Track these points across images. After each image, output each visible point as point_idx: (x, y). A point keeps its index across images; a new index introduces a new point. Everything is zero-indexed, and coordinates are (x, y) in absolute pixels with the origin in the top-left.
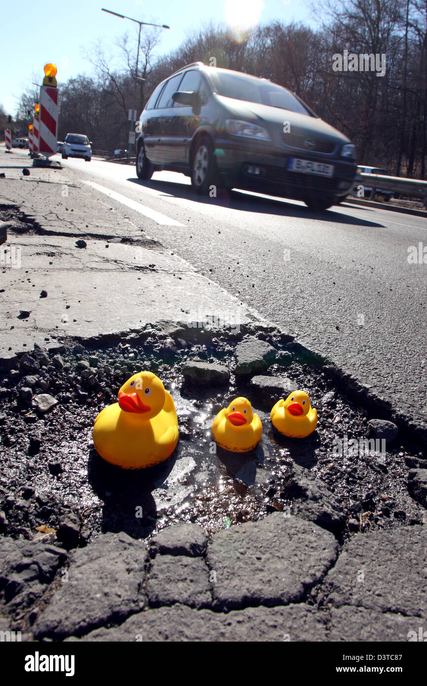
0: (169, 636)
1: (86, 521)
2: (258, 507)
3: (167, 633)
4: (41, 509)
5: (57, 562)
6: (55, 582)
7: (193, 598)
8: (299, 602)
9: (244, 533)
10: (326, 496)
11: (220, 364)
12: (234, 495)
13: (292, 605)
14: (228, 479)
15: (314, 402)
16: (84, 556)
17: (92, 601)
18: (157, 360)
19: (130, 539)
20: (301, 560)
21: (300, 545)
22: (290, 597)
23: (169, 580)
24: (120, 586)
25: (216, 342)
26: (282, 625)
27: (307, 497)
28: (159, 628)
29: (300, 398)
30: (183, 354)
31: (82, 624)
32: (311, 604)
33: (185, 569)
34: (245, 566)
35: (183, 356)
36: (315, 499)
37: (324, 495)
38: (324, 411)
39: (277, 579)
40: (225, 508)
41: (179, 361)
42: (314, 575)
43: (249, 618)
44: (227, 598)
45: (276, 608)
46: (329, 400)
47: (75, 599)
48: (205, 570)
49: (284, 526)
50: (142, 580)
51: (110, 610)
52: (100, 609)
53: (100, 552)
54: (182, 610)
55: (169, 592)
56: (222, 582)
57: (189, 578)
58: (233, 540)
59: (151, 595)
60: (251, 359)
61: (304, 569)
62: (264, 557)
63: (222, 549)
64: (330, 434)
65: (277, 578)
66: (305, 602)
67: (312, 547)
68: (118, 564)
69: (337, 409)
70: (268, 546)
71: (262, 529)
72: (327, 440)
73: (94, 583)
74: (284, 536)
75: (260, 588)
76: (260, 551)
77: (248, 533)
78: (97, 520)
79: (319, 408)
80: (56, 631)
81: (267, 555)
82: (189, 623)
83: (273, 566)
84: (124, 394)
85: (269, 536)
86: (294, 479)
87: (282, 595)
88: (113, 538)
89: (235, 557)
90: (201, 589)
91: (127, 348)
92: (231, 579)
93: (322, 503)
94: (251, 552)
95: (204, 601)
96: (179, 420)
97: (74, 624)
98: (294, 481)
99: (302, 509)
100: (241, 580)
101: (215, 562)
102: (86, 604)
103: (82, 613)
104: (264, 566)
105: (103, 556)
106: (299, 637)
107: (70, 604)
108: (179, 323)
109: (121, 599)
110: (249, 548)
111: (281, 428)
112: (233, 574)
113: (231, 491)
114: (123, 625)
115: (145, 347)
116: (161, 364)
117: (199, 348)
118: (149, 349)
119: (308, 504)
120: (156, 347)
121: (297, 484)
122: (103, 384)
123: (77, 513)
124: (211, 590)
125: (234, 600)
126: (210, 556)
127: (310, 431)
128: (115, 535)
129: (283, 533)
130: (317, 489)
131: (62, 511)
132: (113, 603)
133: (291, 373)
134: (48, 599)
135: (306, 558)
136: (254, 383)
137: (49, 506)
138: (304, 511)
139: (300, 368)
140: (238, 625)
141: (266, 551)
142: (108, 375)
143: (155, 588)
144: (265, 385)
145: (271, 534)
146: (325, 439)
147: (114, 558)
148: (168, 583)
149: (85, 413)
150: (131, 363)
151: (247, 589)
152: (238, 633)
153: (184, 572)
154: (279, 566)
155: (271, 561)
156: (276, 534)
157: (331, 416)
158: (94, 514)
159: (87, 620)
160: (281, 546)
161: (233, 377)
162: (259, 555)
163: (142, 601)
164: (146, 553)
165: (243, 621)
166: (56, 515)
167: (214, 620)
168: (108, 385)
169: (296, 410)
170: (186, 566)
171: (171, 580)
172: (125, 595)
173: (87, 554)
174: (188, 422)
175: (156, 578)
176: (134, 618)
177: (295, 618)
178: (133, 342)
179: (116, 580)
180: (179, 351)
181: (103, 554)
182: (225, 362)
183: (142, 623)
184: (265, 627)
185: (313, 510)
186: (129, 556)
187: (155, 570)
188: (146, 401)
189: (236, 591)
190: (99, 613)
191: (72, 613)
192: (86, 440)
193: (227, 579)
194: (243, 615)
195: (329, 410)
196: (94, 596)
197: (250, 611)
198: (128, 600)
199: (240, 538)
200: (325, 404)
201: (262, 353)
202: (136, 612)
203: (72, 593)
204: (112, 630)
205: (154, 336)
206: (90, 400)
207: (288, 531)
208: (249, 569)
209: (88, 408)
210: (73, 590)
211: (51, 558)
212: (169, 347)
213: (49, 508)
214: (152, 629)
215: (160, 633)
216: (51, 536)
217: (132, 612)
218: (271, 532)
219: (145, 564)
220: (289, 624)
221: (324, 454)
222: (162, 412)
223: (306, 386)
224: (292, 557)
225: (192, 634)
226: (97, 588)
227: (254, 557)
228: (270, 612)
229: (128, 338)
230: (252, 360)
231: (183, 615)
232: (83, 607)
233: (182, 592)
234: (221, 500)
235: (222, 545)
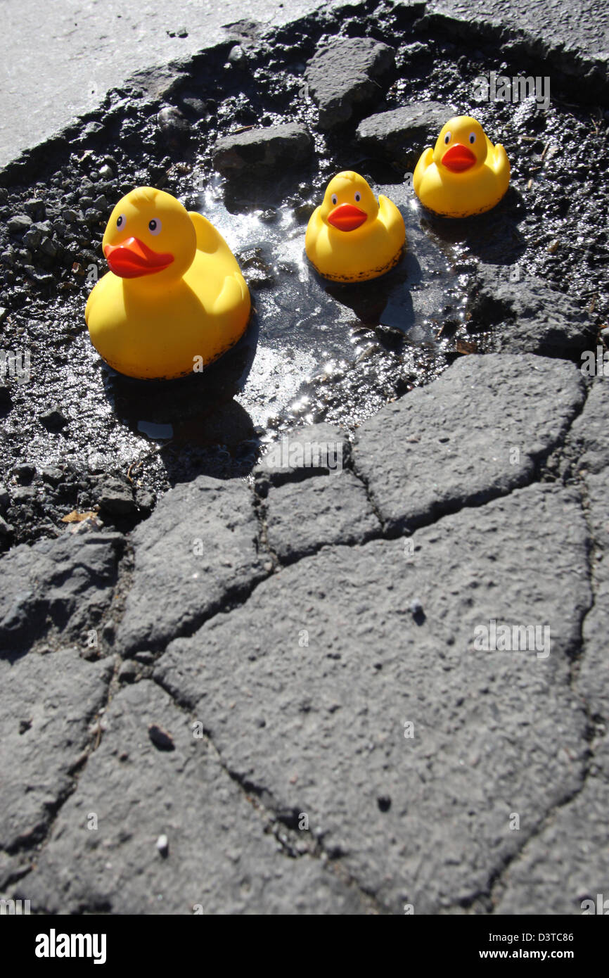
0: (326, 593)
1: (139, 483)
2: (429, 362)
3: (321, 590)
4: (58, 490)
5: (113, 553)
6: (121, 580)
7: (348, 531)
8: (527, 484)
9: (409, 409)
10: (551, 302)
11: (286, 121)
12: (381, 357)
13: (516, 492)
14: (366, 331)
15: (498, 132)
16: (152, 531)
17: (189, 585)
18: (158, 161)
19: (219, 482)
20: (520, 421)
21: (513, 397)
22: (510, 481)
23: (302, 519)
24: (224, 552)
25: (263, 77)
26: (505, 524)
27: (514, 315)
28: (307, 587)
29: (462, 132)
30: (205, 128)
31: (186, 618)
32: (550, 480)
33: (323, 495)
34: (424, 459)
35: (207, 133)
36: (529, 314)
37: (546, 301)
38: (522, 144)
39: (483, 462)
40: (371, 383)
41: (201, 146)
42: (548, 436)
43: (448, 530)
44: (404, 514)
45: (491, 504)
46: (527, 117)
47: (161, 591)
48: (357, 486)
49: (479, 375)
50: (257, 533)
51: (221, 589)
52: (206, 592)
53: (174, 516)
54: (334, 553)
55: (306, 535)
56: (390, 494)
57: (333, 506)
58: (393, 427)
59: (277, 549)
60: (344, 87)
61: (528, 432)
62: (452, 436)
63: (376, 445)
64: (543, 185)
65: (483, 459)
66: (539, 481)
67: (537, 395)
68: (211, 523)
69: (549, 129)
70: (457, 416)
71: (440, 394)
72: (539, 199)
73: (183, 562)
74: (482, 393)
75: (456, 483)
76: (444, 429)
77: (416, 408)
78: (157, 475)
79: (509, 141)
80: (150, 639)
81: (459, 431)
82: (352, 567)
83: (472, 444)
84: (112, 248)
85: (455, 400)
86: (484, 291)
87: (497, 482)
88: (188, 491)
89: (404, 452)
90: (358, 516)
91: (89, 158)
92: (404, 486)
93: (544, 316)
94: (429, 435)
95: (368, 529)
96: (240, 261)
97: (174, 623)
98: (484, 295)
99: (508, 339)
100: (422, 481)
101: (371, 469)
102: (180, 592)
103: (179, 606)
104: (457, 449)
105: (182, 521)
106: (537, 532)
107: (157, 599)
108: (172, 65)
109: (233, 569)
110: (424, 430)
111: (440, 207)
112: (406, 477)
113: (375, 351)
114: (249, 602)
115: (123, 144)
116: (168, 165)
117: (233, 103)
118: (134, 145)
119: (518, 326)
120: (146, 134)
121: (492, 297)
122: (73, 246)
123: (120, 476)
124: (376, 511)
125: (416, 514)
126: (358, 463)
127: (500, 192)
128: (191, 485)
129: (480, 388)
130: (531, 295)
131: (93, 481)
132: (223, 578)
133: (436, 88)
134: (122, 606)
135: (528, 414)
136: (363, 135)
137: (69, 482)
138: (512, 340)
139: (452, 69)
140: (432, 546)
141: (455, 425)
142: (76, 226)
143: (282, 537)
144: (388, 132)
145: (458, 397)
146: (534, 198)
147: (201, 518)
148: (301, 524)
149: (64, 310)
150: (110, 187)
151: (435, 491)
152: (434, 556)
153: (323, 499)
154: (483, 440)
155: (466, 437)
156: (468, 393)
157: (539, 148)
158: (149, 467)
159: (191, 612)
160: (481, 409)
161: (320, 139)
162: (443, 434)
163: (267, 561)
164: (250, 493)
165: (440, 538)
166: (86, 490)
167: (391, 550)
168: (82, 245)
169: (459, 159)
170: (322, 490)
171: (304, 519)
172: (237, 562)
173: (156, 526)
174: (259, 256)
175: (279, 523)
176: (262, 586)
177: (526, 509)
178: (94, 141)
179: (216, 546)
180: (195, 126)
181: (181, 518)
182: (296, 114)
183: (277, 589)
184: (478, 535)
185: (529, 333)
186: (225, 507)
187: (273, 512)
188: (159, 245)
189: (416, 500)
190: (205, 598)
191: (164, 610)
192: (86, 357)
193: (397, 487)
194: (437, 529)
195: (531, 139)
196: (189, 578)
197: (448, 521)
198: (245, 567)
199: (404, 419)
200: (520, 128)
201: (364, 66)
202: (264, 578)
203: (154, 586)
204: (234, 613)
205: (132, 112)
206: (61, 285)
207: (488, 382)
208: (432, 462)
209: (65, 299)
210: (155, 581)
211: (101, 551)
212: (171, 125)
213: (69, 485)
214: (296, 593)
215: (310, 593)
216: (89, 522)
217: (256, 581)
218: (457, 393)
219: (254, 508)
220: (516, 519)
221: (537, 228)
222: (199, 255)
223: (474, 105)
224: (502, 420)
225: (361, 580)
226: (190, 566)
227: (436, 440)
228: (481, 512)
229: (82, 137)
230: (346, 88)
231: (338, 559)
232: (178, 598)
233: (328, 528)
234: (362, 372)
235: (375, 441)
